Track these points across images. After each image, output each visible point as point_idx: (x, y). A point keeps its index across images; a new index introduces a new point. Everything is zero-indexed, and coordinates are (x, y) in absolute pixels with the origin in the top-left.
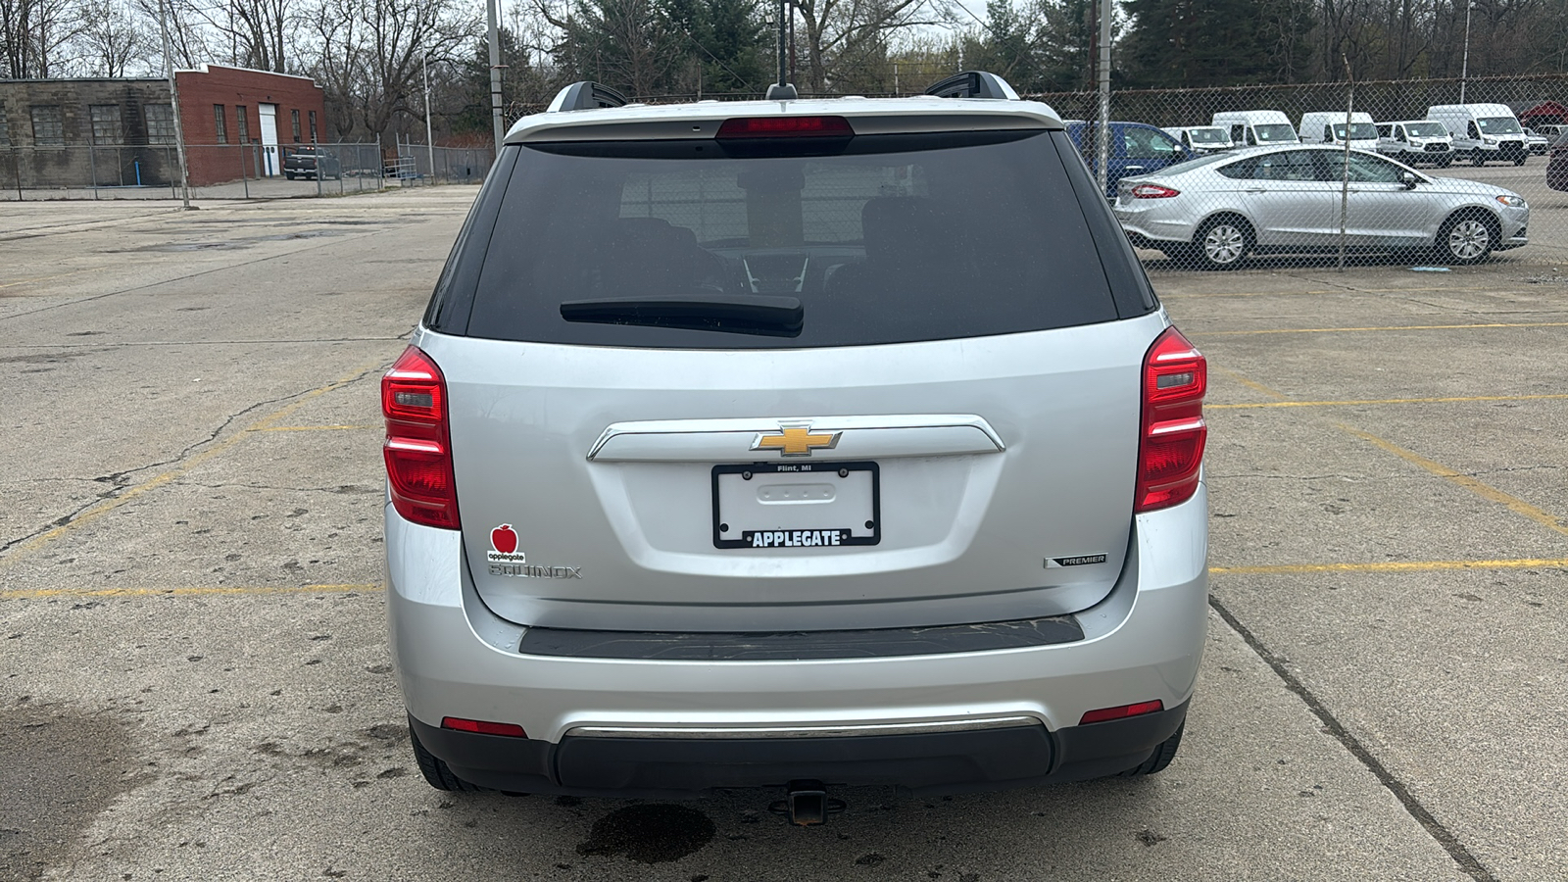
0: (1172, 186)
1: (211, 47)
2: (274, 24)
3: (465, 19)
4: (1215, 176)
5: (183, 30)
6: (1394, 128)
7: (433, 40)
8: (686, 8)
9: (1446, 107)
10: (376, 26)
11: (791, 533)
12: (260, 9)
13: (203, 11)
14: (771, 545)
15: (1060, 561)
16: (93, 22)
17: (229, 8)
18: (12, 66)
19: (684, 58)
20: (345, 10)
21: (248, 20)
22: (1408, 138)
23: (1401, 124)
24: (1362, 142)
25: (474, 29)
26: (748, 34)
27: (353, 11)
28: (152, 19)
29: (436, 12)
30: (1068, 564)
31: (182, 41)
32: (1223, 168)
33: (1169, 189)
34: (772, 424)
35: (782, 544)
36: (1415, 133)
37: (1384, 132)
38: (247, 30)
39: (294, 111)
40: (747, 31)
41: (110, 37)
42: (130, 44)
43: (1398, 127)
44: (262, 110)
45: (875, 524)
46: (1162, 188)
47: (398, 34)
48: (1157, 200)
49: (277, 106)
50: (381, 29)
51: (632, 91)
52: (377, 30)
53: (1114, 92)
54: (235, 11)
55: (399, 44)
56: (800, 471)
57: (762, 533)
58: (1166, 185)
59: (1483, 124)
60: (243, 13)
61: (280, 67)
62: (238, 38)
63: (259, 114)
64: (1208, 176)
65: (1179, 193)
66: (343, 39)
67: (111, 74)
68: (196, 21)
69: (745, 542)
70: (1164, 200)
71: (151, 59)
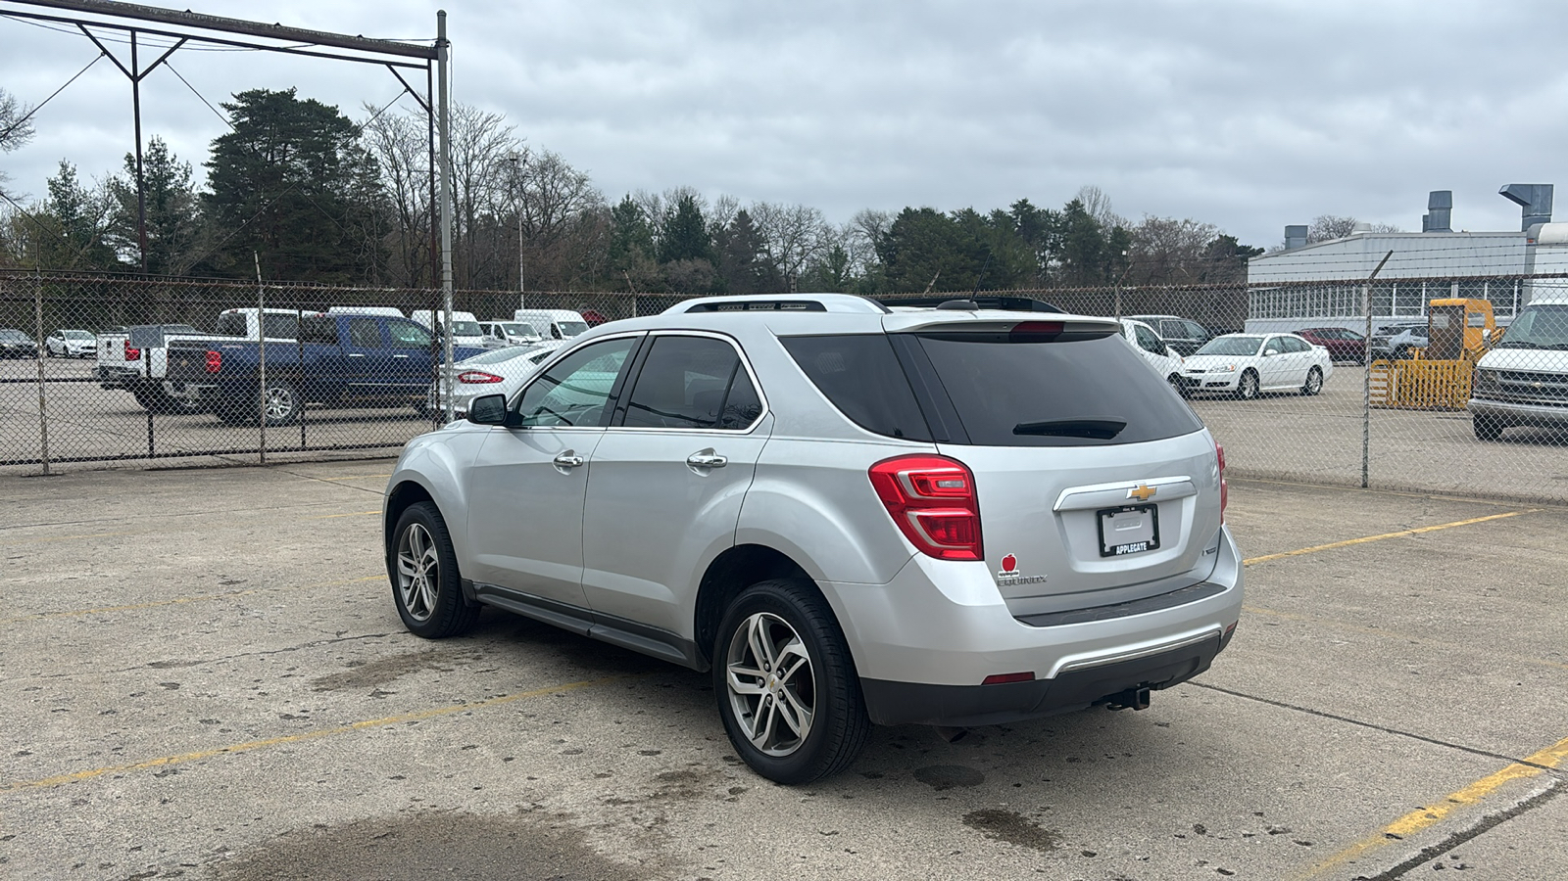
0: (496, 373)
4: (530, 365)
6: (493, 328)
9: (535, 311)
11: (1129, 545)
14: (1123, 553)
22: (507, 337)
23: (500, 323)
24: (468, 338)
32: (535, 358)
33: (494, 376)
35: (1127, 552)
36: (512, 332)
37: (486, 330)
43: (497, 327)
45: (1157, 537)
46: (489, 375)
48: (485, 385)
53: (456, 291)
57: (1119, 546)
58: (491, 372)
59: (563, 327)
64: (524, 365)
65: (503, 379)
69: (1113, 551)
70: (490, 385)
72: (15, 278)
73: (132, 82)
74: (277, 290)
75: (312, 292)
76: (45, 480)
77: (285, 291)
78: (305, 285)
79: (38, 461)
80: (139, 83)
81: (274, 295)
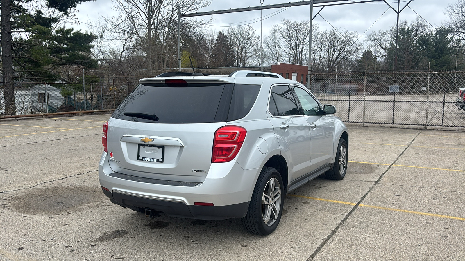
1: (284, 58)
2: (300, 51)
3: (354, 48)
5: (278, 54)
7: (343, 55)
8: (425, 43)
10: (328, 51)
11: (149, 158)
12: (298, 48)
13: (283, 49)
14: (146, 160)
15: (195, 171)
16: (257, 53)
17: (290, 47)
18: (238, 63)
19: (423, 58)
20: (320, 47)
21: (294, 50)
25: (356, 51)
26: (448, 50)
27: (322, 47)
28: (270, 51)
29: (345, 46)
30: (197, 171)
31: (277, 56)
34: (144, 136)
35: (147, 161)
38: (293, 54)
39: (302, 75)
40: (447, 50)
41: (260, 56)
42: (265, 58)
44: (293, 74)
45: (163, 158)
47: (334, 53)
49: (297, 73)
50: (329, 52)
51: (404, 69)
52: (328, 52)
54: (291, 48)
55: (334, 56)
56: (151, 147)
57: (145, 158)
60: (293, 49)
61: (301, 63)
62: (291, 55)
63: (292, 75)
66: (319, 55)
67: (259, 65)
68: (281, 51)
69: (142, 159)
71: (269, 61)
72: (360, 73)
73: (397, 14)
74: (435, 73)
75: (448, 73)
76: (363, 127)
77: (437, 74)
78: (445, 71)
79: (362, 122)
80: (399, 14)
81: (433, 75)
